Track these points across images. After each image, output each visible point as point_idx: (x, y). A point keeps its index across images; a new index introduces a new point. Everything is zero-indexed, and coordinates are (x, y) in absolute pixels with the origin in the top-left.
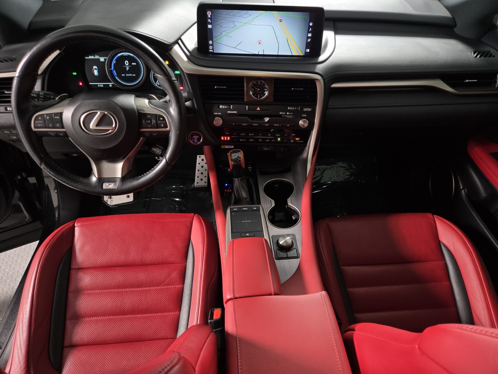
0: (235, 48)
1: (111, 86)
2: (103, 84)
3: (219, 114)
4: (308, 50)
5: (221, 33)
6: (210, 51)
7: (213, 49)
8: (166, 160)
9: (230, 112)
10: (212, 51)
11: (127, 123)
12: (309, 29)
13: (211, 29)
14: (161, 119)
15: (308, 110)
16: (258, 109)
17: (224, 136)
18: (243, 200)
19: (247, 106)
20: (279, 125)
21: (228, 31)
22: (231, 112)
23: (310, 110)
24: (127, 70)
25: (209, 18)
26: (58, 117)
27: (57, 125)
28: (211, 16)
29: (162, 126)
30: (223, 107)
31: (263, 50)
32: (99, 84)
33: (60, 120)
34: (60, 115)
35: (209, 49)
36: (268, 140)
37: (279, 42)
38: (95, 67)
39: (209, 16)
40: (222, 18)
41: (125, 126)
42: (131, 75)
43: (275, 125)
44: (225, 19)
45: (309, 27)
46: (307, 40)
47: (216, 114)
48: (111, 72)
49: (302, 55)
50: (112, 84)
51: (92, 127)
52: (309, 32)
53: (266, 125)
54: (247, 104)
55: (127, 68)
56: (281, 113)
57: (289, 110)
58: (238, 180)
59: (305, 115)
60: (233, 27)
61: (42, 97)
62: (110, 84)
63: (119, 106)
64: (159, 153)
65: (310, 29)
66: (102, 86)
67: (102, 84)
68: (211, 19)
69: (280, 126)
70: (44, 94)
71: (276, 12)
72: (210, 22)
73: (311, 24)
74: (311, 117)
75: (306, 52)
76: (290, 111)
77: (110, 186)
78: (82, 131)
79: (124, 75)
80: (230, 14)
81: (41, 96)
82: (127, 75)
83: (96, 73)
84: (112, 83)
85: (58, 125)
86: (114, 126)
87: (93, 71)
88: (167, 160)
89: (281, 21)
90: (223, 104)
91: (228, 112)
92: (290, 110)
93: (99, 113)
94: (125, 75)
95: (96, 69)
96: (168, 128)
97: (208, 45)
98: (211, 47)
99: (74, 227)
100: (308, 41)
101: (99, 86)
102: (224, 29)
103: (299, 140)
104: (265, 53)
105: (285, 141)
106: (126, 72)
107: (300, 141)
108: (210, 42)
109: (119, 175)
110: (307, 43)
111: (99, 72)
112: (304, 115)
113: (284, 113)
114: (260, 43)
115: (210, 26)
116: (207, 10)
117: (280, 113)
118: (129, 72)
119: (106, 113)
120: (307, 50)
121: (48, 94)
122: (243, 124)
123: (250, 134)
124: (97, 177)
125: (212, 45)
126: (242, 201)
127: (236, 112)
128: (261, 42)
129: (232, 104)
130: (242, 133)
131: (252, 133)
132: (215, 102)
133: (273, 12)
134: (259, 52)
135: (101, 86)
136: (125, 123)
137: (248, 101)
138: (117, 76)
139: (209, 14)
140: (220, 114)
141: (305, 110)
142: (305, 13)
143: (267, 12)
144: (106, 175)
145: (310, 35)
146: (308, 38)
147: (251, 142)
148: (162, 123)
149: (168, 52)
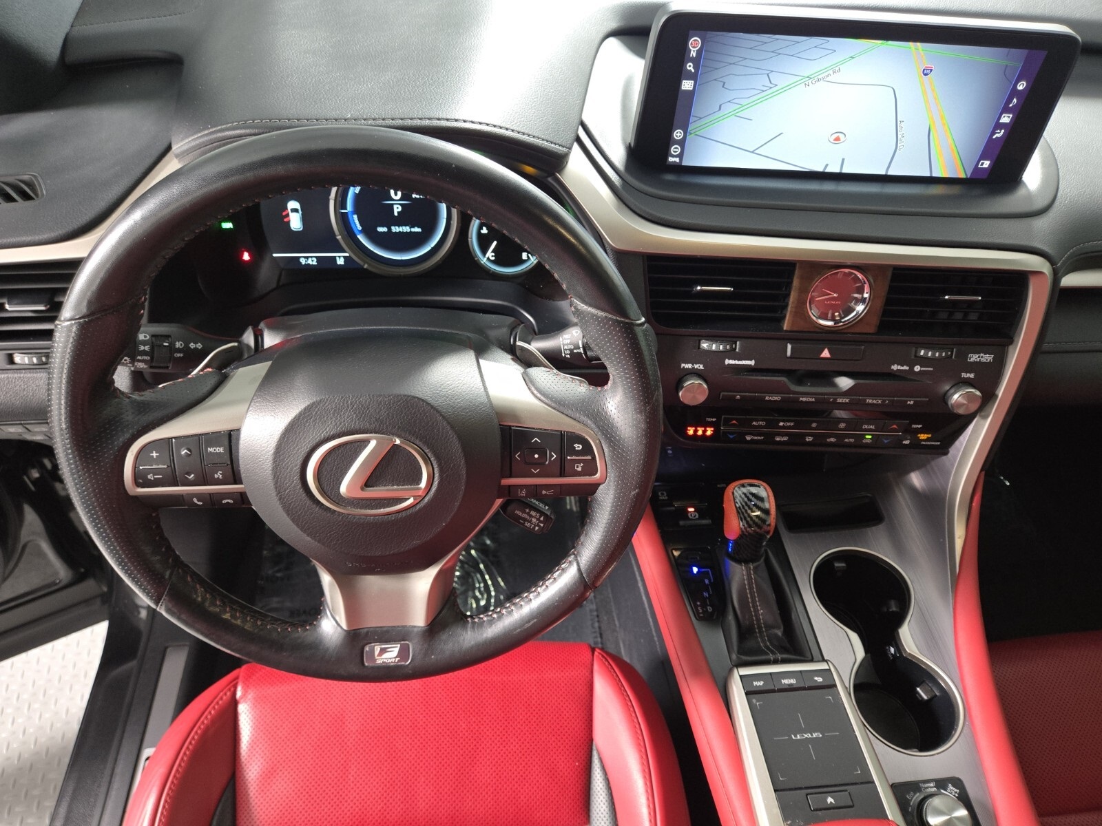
0: (753, 152)
1: (341, 262)
2: (316, 257)
3: (696, 366)
4: (986, 164)
5: (720, 106)
6: (671, 159)
7: (681, 156)
8: (579, 569)
9: (732, 362)
10: (677, 160)
11: (467, 473)
12: (1009, 100)
13: (691, 94)
14: (578, 447)
15: (983, 360)
16: (826, 354)
17: (696, 426)
18: (761, 632)
19: (789, 347)
20: (884, 401)
21: (744, 102)
22: (737, 362)
23: (987, 358)
24: (396, 214)
25: (692, 60)
26: (221, 450)
27: (216, 476)
28: (699, 52)
29: (580, 469)
30: (714, 347)
31: (843, 160)
32: (305, 257)
33: (227, 457)
34: (226, 443)
35: (667, 153)
36: (832, 440)
37: (899, 136)
38: (293, 204)
39: (693, 54)
40: (731, 60)
41: (463, 484)
42: (406, 229)
43: (870, 401)
44: (743, 63)
45: (1014, 92)
46: (993, 133)
47: (689, 366)
48: (344, 219)
49: (963, 176)
50: (344, 257)
51: (348, 488)
52: (1006, 110)
53: (839, 400)
54: (790, 340)
55: (397, 209)
56: (895, 367)
57: (921, 357)
58: (748, 570)
59: (972, 376)
60: (765, 89)
61: (147, 348)
62: (339, 257)
63: (444, 417)
64: (538, 525)
65: (1015, 100)
66: (315, 263)
67: (311, 257)
68: (696, 62)
69: (883, 404)
70: (153, 336)
71: (919, 44)
72: (693, 71)
73: (1021, 86)
74: (987, 382)
75: (976, 169)
76: (924, 361)
77: (386, 656)
78: (309, 502)
79: (384, 229)
80: (764, 47)
81: (142, 348)
82: (393, 228)
83: (296, 222)
84: (345, 252)
85: (219, 475)
86: (423, 484)
87: (288, 215)
88: (583, 570)
89: (926, 72)
90: (711, 338)
91: (727, 362)
92: (925, 358)
93: (373, 444)
94: (390, 229)
95: (295, 210)
96: (598, 475)
97: (668, 141)
98: (674, 150)
99: (234, 703)
100: (994, 137)
101: (303, 261)
102: (732, 95)
103: (928, 439)
104: (846, 170)
105: (886, 441)
106: (391, 220)
107: (929, 443)
108: (678, 134)
109: (418, 618)
110: (990, 141)
111: (304, 219)
112: (968, 375)
113: (906, 368)
114: (837, 139)
115: (687, 85)
116: (691, 32)
117: (892, 367)
118: (400, 221)
119: (398, 442)
120: (982, 164)
121: (167, 337)
122: (767, 398)
123: (781, 424)
124: (345, 626)
125: (682, 143)
126: (756, 632)
127: (752, 363)
128: (841, 136)
129: (740, 338)
130: (757, 420)
131: (789, 421)
132: (690, 331)
133: (911, 44)
134: (827, 165)
135: (310, 262)
136: (464, 472)
137: (795, 329)
138: (361, 232)
139: (694, 44)
140: (701, 367)
141: (974, 358)
142: (1013, 51)
143: (890, 42)
144: (373, 620)
145: (1006, 119)
146: (998, 126)
147: (780, 443)
148: (579, 462)
149: (553, 175)
